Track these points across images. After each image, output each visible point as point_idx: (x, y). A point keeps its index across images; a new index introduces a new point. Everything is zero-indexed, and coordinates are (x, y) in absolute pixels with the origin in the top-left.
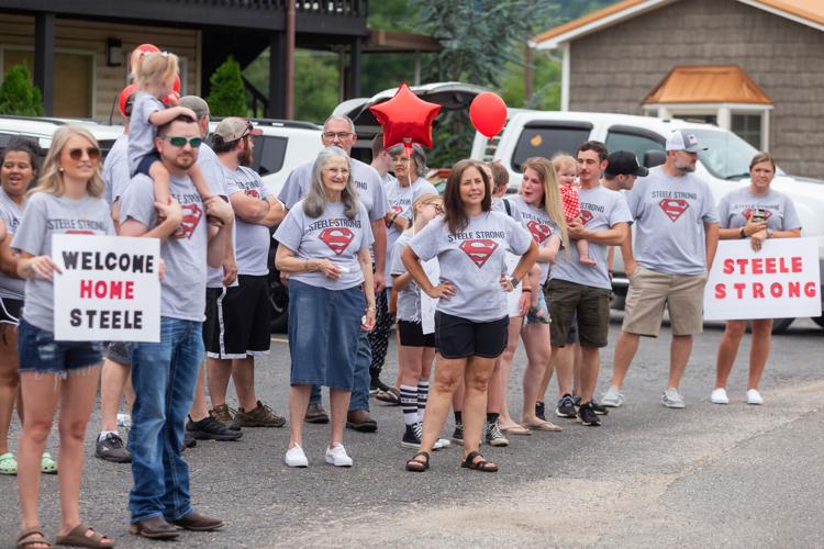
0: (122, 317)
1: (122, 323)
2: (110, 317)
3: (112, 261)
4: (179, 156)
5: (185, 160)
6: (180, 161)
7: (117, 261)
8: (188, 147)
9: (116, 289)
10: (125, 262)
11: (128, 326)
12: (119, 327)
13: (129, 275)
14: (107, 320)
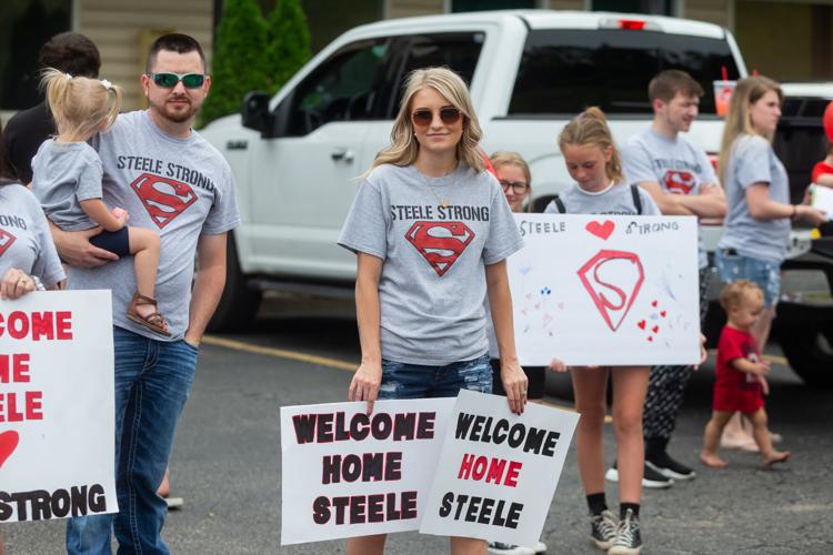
0: (494, 509)
1: (492, 517)
2: (480, 506)
3: (502, 432)
4: (169, 101)
5: (178, 108)
6: (171, 110)
7: (507, 433)
8: (180, 88)
9: (496, 469)
10: (517, 435)
11: (498, 521)
12: (487, 521)
13: (517, 454)
14: (475, 510)
